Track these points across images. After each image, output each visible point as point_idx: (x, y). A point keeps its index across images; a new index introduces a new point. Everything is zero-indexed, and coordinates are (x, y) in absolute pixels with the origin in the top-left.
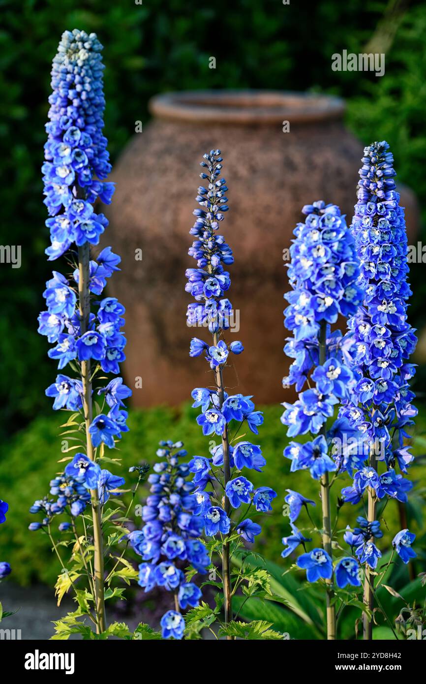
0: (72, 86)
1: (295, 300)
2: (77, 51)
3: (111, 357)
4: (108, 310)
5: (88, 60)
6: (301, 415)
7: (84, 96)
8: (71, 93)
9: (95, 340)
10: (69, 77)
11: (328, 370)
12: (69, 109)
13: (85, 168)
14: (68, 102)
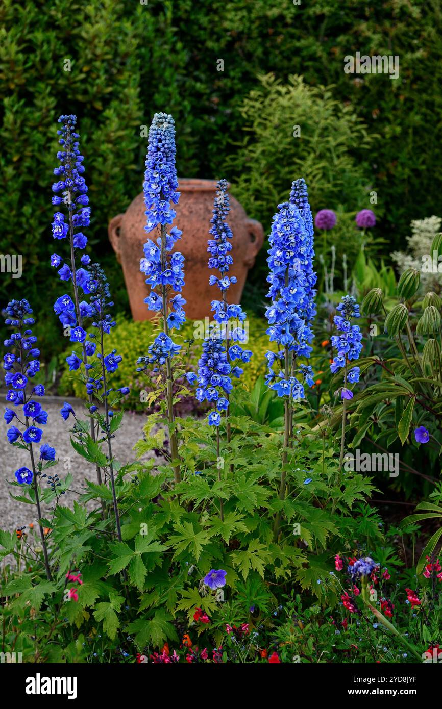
0: (160, 141)
1: (274, 254)
2: (162, 123)
3: (178, 284)
4: (176, 258)
5: (168, 128)
6: (277, 312)
7: (166, 146)
8: (160, 145)
9: (170, 275)
10: (159, 136)
11: (290, 289)
12: (159, 153)
13: (166, 184)
14: (158, 149)
